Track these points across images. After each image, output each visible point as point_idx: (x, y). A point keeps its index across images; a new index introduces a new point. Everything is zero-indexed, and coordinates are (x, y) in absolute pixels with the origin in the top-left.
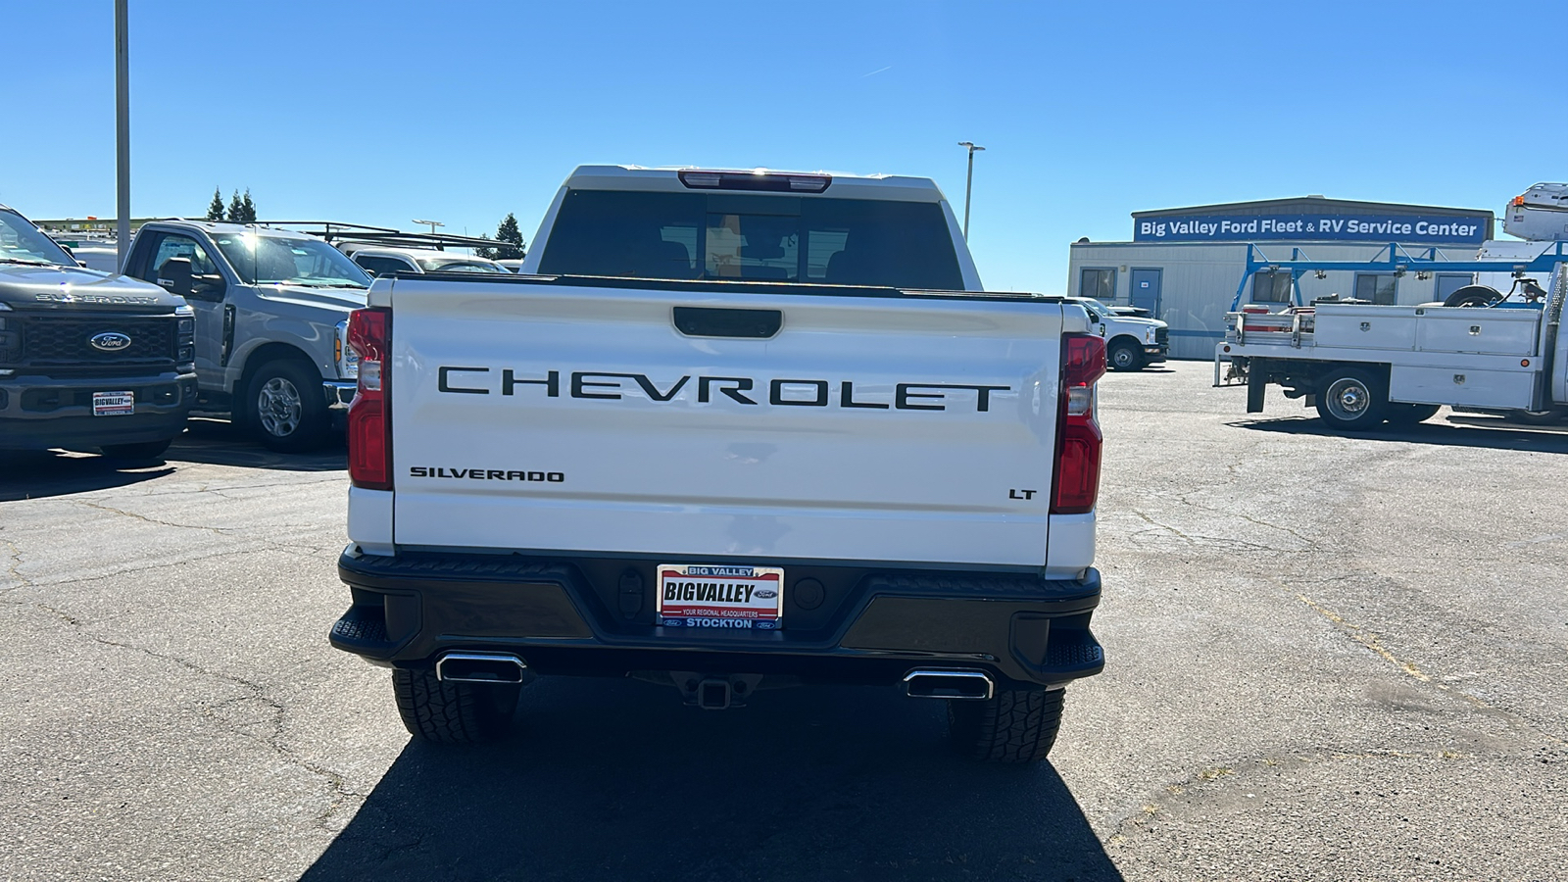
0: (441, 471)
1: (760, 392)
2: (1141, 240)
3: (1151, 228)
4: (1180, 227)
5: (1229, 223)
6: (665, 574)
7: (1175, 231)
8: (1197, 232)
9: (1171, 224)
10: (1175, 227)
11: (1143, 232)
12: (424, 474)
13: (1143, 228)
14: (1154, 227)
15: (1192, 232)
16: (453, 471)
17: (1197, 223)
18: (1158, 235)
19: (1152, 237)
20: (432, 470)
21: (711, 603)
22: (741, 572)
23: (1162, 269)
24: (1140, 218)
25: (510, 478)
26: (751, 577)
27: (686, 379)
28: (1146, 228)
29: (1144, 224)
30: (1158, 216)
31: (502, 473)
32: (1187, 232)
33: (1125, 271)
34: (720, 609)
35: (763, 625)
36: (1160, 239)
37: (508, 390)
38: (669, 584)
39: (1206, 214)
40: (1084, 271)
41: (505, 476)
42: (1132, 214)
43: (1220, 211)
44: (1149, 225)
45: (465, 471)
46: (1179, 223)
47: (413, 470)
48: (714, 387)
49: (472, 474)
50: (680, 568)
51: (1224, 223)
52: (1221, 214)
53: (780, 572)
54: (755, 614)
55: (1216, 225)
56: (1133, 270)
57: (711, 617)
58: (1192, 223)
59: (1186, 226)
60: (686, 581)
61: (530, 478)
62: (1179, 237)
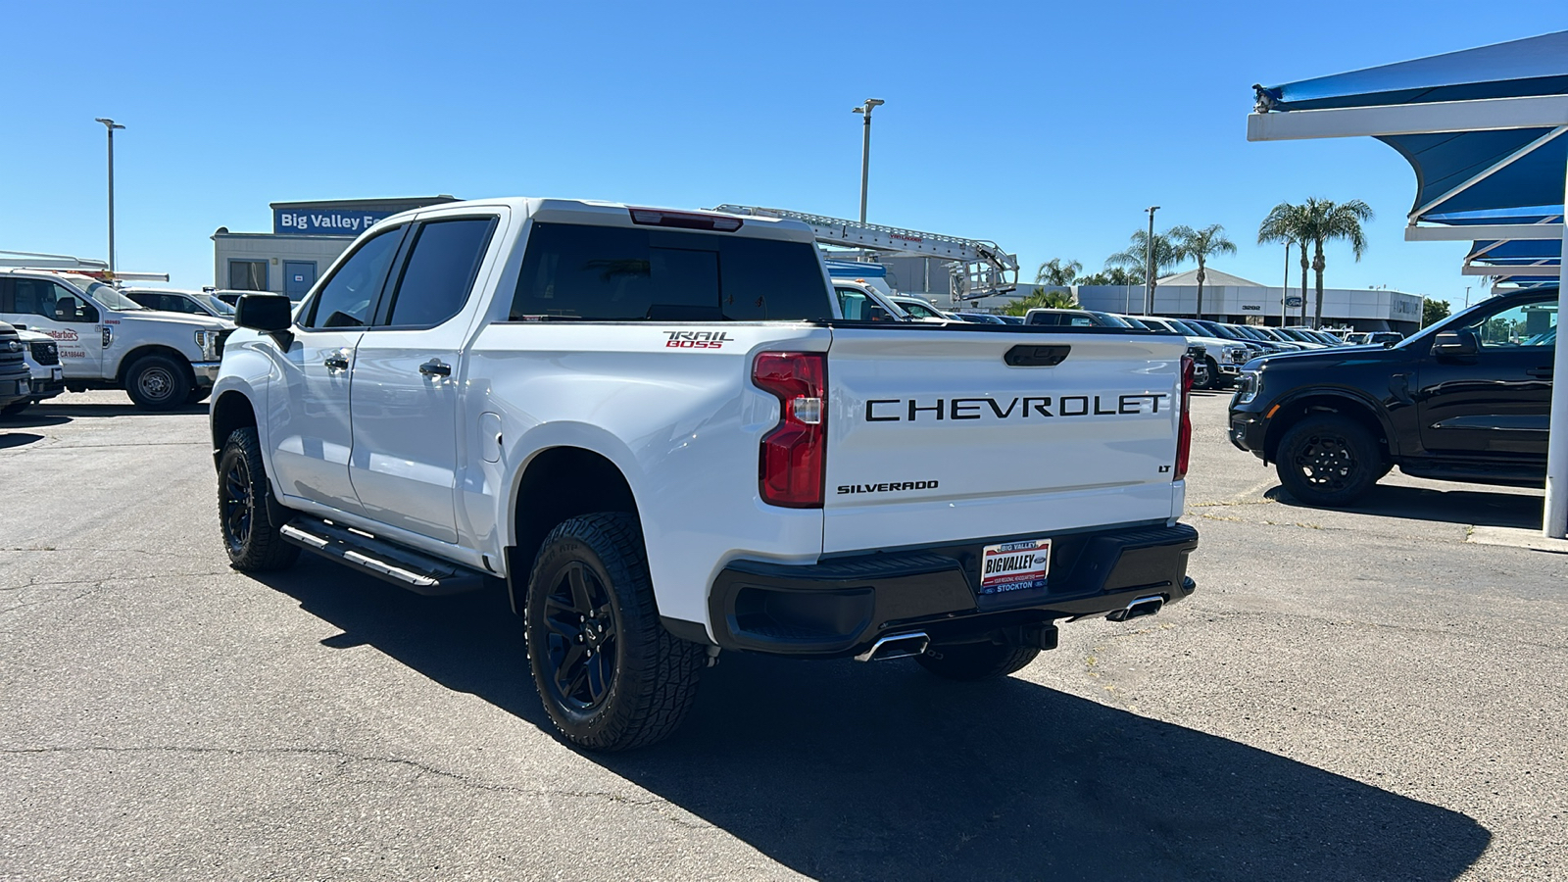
0: (859, 487)
1: (1054, 408)
2: (281, 232)
3: (292, 220)
4: (322, 221)
5: (371, 218)
6: (989, 553)
7: (317, 224)
8: (340, 225)
9: (313, 216)
10: (317, 219)
11: (284, 224)
12: (847, 491)
13: (284, 220)
14: (295, 219)
15: (334, 225)
16: (868, 487)
17: (339, 217)
18: (299, 227)
19: (293, 229)
20: (853, 487)
21: (1011, 572)
22: (1030, 546)
23: (316, 262)
24: (279, 210)
25: (904, 488)
26: (1032, 549)
27: (1016, 399)
28: (287, 220)
29: (284, 216)
30: (299, 209)
31: (899, 485)
32: (329, 225)
33: (277, 264)
34: (1014, 576)
35: (1039, 584)
36: (302, 231)
37: (912, 417)
38: (989, 561)
39: (347, 209)
40: (233, 263)
41: (901, 488)
42: (271, 205)
43: (361, 206)
44: (290, 217)
45: (875, 486)
46: (320, 217)
47: (840, 488)
48: (1031, 404)
49: (880, 488)
50: (995, 548)
51: (366, 218)
52: (363, 209)
53: (1049, 542)
54: (1033, 577)
55: (358, 220)
56: (286, 262)
57: (1010, 583)
58: (333, 216)
59: (328, 220)
60: (998, 557)
61: (917, 487)
62: (321, 230)
